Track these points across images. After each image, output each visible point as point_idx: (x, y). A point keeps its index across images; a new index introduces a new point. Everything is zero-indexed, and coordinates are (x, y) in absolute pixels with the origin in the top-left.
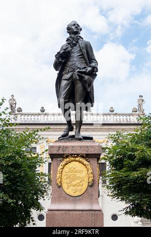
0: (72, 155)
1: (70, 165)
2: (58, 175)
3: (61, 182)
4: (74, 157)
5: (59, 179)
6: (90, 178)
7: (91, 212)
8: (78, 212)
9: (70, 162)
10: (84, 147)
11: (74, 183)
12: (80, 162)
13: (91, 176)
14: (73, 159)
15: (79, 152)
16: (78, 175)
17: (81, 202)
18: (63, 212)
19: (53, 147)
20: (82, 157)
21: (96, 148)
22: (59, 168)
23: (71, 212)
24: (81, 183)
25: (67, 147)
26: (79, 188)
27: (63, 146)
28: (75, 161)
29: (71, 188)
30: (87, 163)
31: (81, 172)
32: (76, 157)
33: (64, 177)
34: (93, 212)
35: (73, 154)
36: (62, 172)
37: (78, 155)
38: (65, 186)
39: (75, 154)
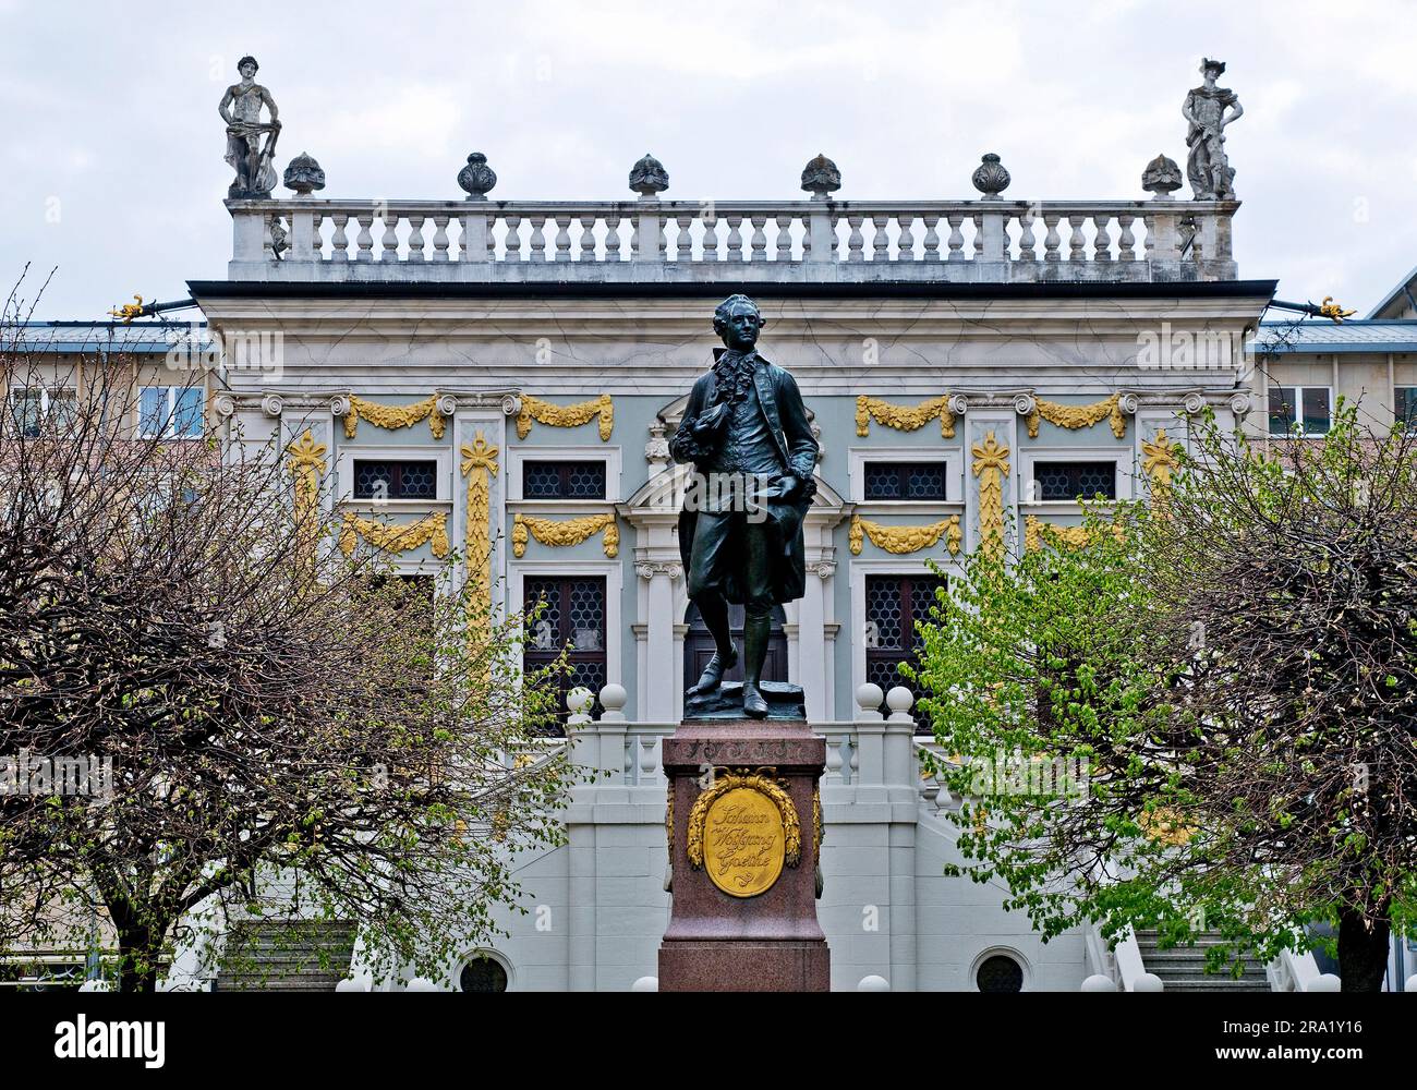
0: (733, 768)
1: (729, 800)
2: (692, 832)
3: (701, 854)
4: (740, 775)
5: (697, 845)
6: (792, 842)
7: (792, 946)
8: (754, 947)
9: (727, 791)
10: (770, 742)
11: (741, 855)
12: (759, 790)
13: (795, 833)
14: (737, 780)
15: (757, 759)
16: (753, 830)
17: (762, 915)
18: (709, 947)
19: (675, 743)
20: (767, 774)
21: (810, 746)
22: (696, 810)
23: (733, 947)
24: (763, 857)
25: (720, 744)
26: (757, 871)
27: (708, 742)
28: (745, 786)
29: (733, 871)
30: (783, 793)
31: (763, 820)
32: (748, 775)
33: (711, 838)
34: (800, 947)
35: (737, 766)
36: (703, 820)
37: (753, 769)
38: (713, 866)
39: (743, 767)
